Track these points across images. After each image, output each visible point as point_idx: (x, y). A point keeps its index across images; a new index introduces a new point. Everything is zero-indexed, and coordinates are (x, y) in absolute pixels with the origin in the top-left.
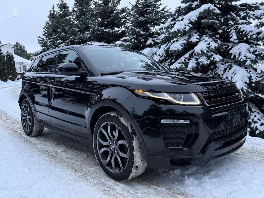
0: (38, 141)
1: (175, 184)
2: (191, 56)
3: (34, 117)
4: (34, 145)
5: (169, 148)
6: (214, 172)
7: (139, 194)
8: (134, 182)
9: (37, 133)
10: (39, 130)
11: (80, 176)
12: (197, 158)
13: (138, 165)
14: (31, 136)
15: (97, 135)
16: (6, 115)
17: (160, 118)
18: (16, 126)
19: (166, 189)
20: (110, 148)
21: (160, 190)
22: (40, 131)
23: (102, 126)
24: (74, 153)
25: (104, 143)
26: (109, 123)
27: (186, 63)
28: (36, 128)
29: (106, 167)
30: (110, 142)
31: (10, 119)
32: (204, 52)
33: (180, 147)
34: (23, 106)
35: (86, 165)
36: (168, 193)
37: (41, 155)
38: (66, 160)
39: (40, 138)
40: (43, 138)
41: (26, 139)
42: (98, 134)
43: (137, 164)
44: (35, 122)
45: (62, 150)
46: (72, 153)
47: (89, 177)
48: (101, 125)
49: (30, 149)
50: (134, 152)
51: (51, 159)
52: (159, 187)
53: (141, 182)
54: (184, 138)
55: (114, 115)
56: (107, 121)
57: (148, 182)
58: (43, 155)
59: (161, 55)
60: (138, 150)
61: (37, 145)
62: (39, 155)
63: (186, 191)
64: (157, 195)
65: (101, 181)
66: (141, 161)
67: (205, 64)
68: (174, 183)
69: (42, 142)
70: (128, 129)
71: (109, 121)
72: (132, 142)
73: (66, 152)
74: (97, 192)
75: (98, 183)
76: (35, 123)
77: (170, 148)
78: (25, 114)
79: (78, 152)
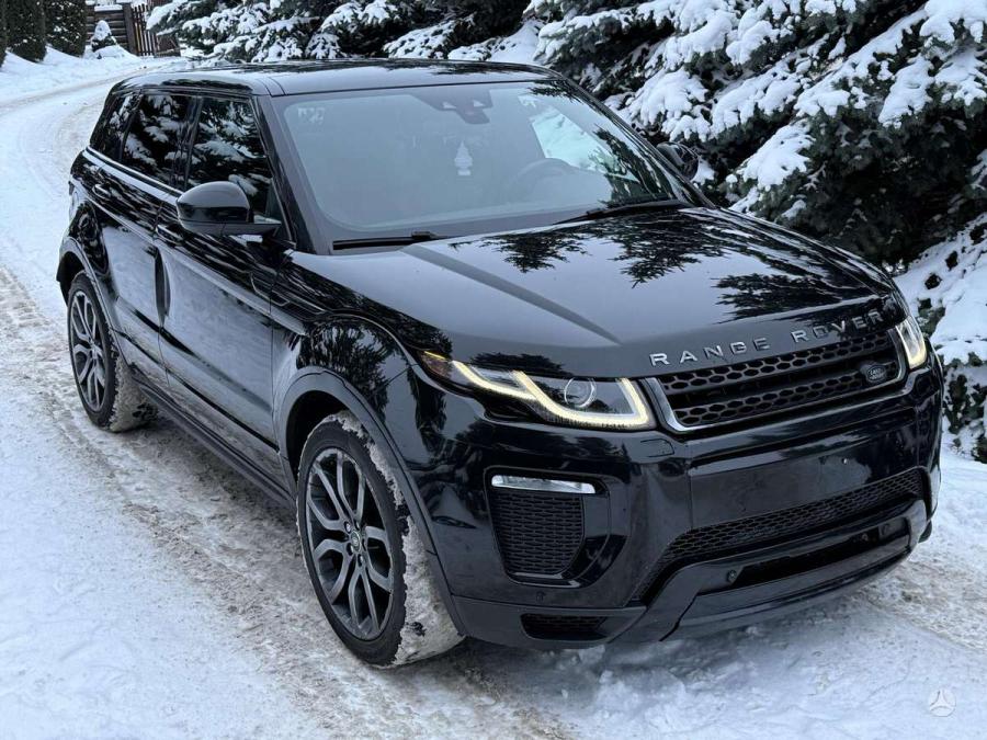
0: (132, 456)
1: (557, 698)
2: (912, 43)
3: (117, 354)
4: (112, 476)
5: (517, 574)
6: (734, 668)
7: (417, 720)
8: (424, 674)
9: (133, 421)
10: (139, 407)
11: (240, 632)
12: (625, 620)
13: (424, 619)
14: (109, 430)
15: (306, 489)
16: (23, 300)
17: (488, 472)
18: (55, 368)
19: (516, 714)
20: (345, 544)
21: (495, 713)
22: (143, 411)
23: (319, 459)
24: (256, 531)
25: (329, 525)
26: (339, 454)
27: (878, 82)
28: (124, 401)
29: (333, 607)
30: (345, 523)
31: (36, 325)
32: (969, 34)
33: (559, 576)
34: (76, 300)
35: (284, 586)
36: (515, 728)
37: (129, 529)
38: (217, 559)
39: (145, 441)
40: (152, 444)
41: (85, 446)
42: (309, 487)
43: (417, 615)
44: (121, 375)
45: (213, 510)
46: (248, 529)
47: (270, 641)
48: (316, 456)
49: (91, 498)
50: (405, 576)
51: (158, 550)
52: (498, 701)
53: (447, 675)
54: (576, 546)
55: (355, 430)
56: (334, 447)
57: (470, 681)
58: (136, 527)
59: (777, 17)
60: (421, 569)
61: (122, 479)
62: (121, 527)
63: (581, 728)
64: (479, 728)
65: (306, 660)
66: (436, 608)
67: (962, 101)
68: (560, 693)
69: (147, 462)
70: (392, 492)
71: (340, 449)
72: (402, 541)
73: (229, 520)
74: (273, 699)
75: (291, 664)
76: (120, 380)
77: (523, 574)
78: (84, 333)
79: (271, 528)
